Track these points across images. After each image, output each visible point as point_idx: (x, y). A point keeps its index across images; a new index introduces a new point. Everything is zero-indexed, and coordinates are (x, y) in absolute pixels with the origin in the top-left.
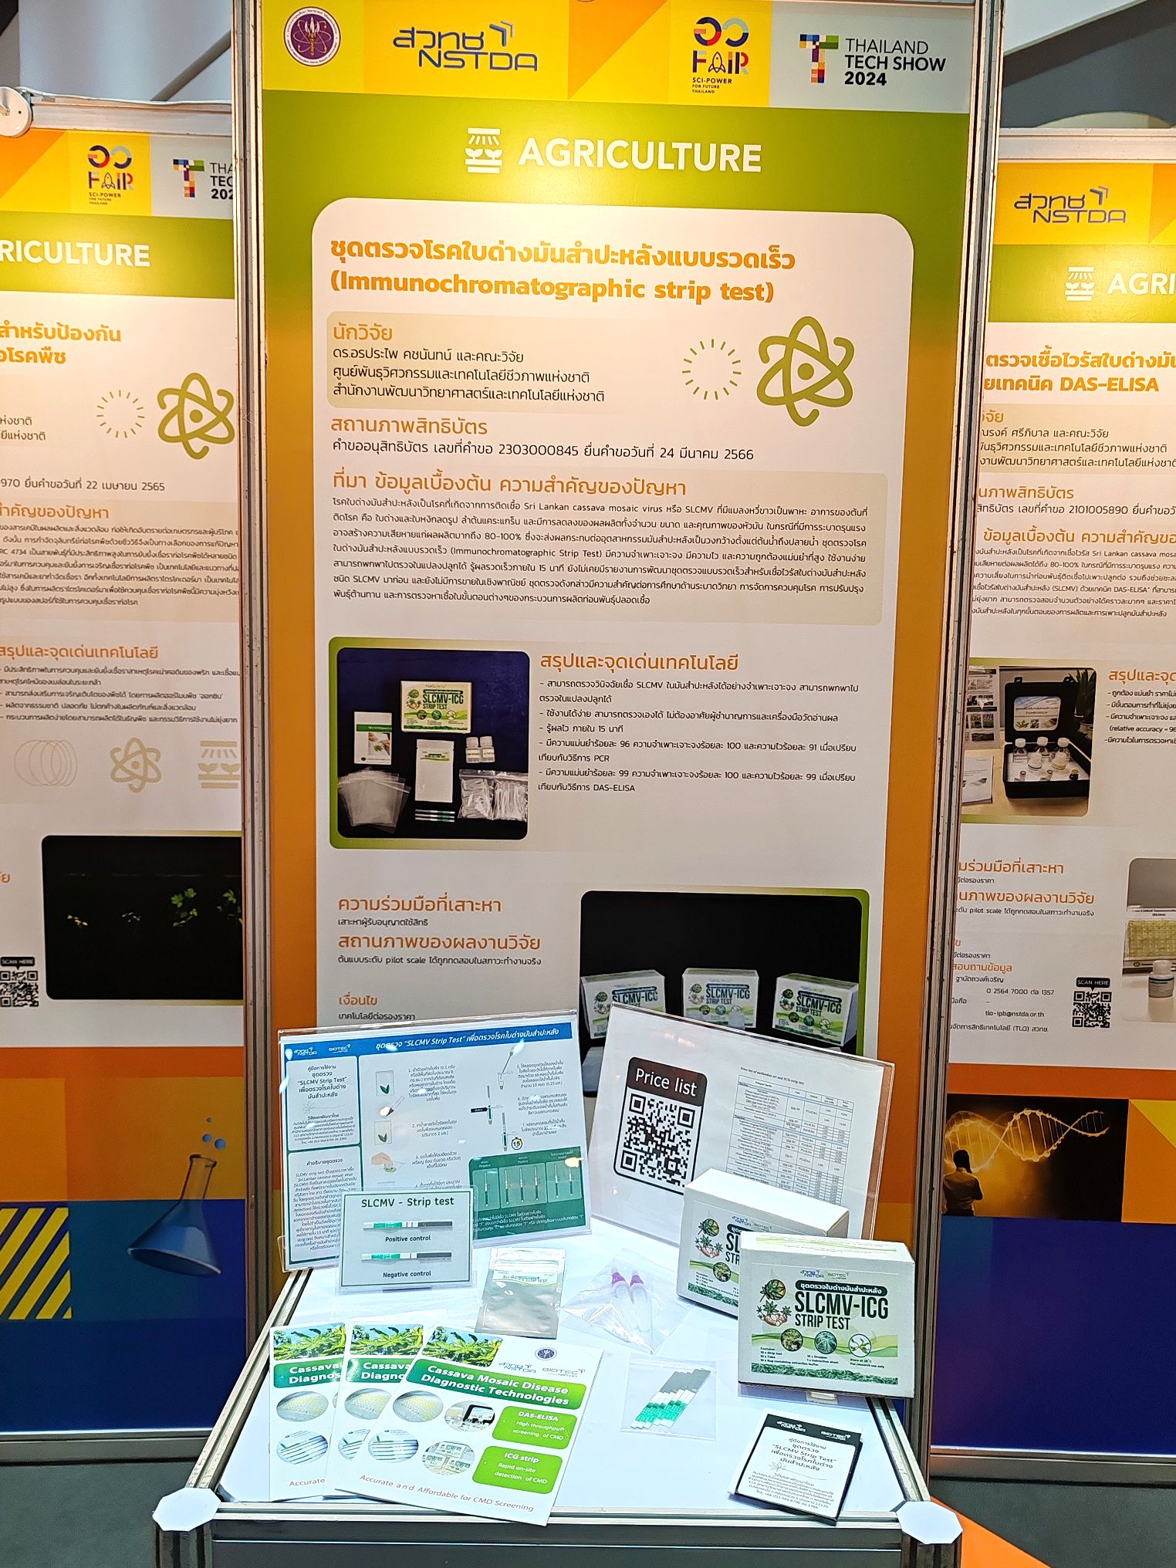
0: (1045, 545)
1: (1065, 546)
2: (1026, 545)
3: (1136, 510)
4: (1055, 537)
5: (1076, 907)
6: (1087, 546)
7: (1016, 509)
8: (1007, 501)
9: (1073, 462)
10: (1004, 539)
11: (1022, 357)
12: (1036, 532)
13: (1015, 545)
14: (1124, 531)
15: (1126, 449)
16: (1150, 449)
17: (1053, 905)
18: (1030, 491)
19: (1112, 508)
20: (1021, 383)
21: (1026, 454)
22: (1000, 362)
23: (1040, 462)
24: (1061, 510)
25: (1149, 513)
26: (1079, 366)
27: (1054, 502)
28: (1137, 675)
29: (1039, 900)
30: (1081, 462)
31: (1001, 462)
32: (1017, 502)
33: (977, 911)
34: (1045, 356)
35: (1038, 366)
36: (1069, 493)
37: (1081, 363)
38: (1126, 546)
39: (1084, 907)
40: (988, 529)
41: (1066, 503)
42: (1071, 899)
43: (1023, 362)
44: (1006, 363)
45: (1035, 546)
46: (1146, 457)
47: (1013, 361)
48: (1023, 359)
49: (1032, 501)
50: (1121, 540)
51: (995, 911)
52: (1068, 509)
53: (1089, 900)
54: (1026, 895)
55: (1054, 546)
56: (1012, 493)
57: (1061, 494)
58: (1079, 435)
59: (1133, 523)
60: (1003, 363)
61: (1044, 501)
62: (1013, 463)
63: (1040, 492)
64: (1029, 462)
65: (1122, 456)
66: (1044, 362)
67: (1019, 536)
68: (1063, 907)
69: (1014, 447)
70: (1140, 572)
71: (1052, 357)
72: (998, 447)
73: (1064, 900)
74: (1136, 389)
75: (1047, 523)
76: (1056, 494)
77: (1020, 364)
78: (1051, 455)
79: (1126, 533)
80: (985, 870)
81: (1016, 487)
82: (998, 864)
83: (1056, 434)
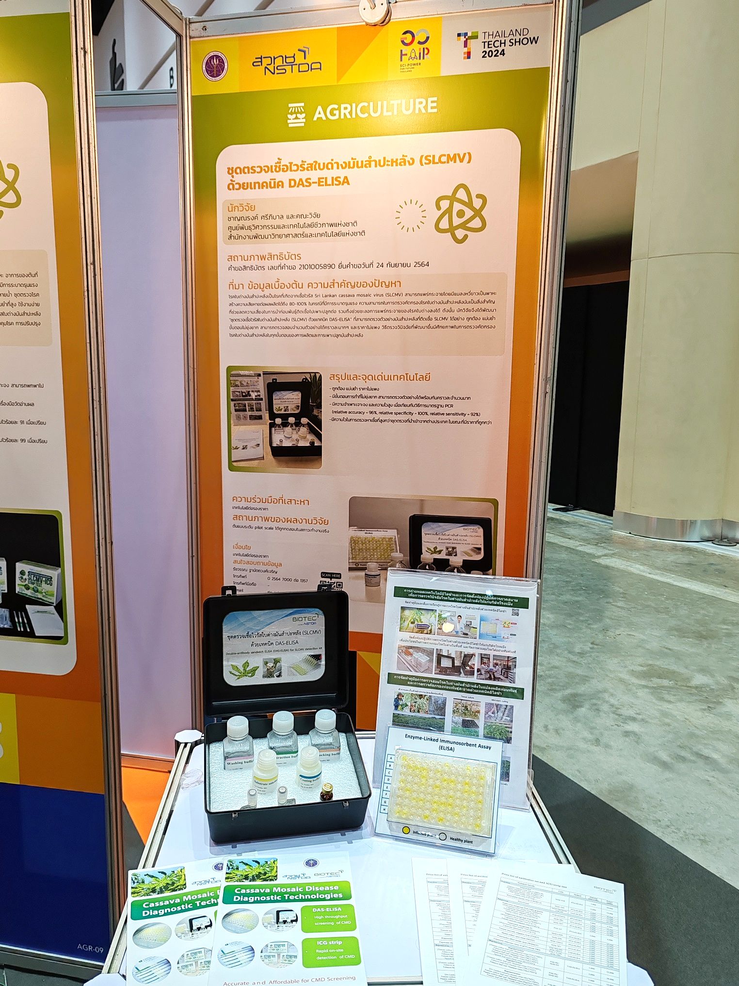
0: (285, 291)
1: (297, 291)
2: (273, 292)
3: (341, 266)
4: (291, 286)
5: (318, 527)
6: (311, 291)
7: (266, 268)
8: (260, 263)
9: (299, 236)
10: (260, 288)
11: (264, 167)
12: (280, 283)
13: (267, 292)
14: (334, 280)
15: (331, 225)
16: (347, 224)
17: (304, 526)
18: (274, 255)
19: (325, 265)
20: (265, 184)
21: (271, 231)
22: (251, 171)
23: (280, 236)
24: (294, 268)
25: (349, 268)
26: (299, 170)
27: (289, 263)
28: (347, 377)
29: (295, 522)
30: (304, 235)
31: (256, 237)
32: (267, 263)
33: (259, 528)
34: (278, 165)
35: (274, 172)
36: (298, 256)
37: (300, 168)
38: (336, 290)
39: (323, 527)
40: (250, 281)
41: (297, 263)
42: (314, 522)
43: (264, 170)
44: (255, 171)
45: (279, 292)
46: (344, 230)
47: (258, 170)
48: (264, 168)
49: (276, 263)
50: (332, 286)
51: (270, 528)
52: (298, 267)
53: (325, 522)
54: (287, 518)
55: (291, 292)
56: (263, 258)
57: (293, 257)
58: (302, 217)
59: (339, 275)
60: (253, 171)
61: (283, 262)
62: (263, 237)
63: (280, 256)
64: (273, 236)
65: (329, 230)
66: (278, 169)
67: (269, 286)
68: (310, 527)
69: (263, 227)
70: (345, 308)
71: (283, 166)
72: (253, 228)
73: (310, 522)
74: (336, 185)
75: (286, 276)
76: (290, 257)
77: (263, 172)
78: (286, 231)
79: (335, 282)
80: (262, 502)
81: (266, 253)
82: (270, 498)
83: (288, 217)
